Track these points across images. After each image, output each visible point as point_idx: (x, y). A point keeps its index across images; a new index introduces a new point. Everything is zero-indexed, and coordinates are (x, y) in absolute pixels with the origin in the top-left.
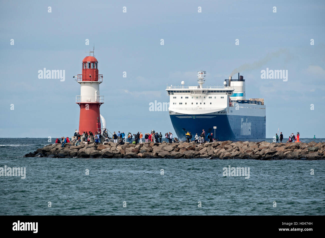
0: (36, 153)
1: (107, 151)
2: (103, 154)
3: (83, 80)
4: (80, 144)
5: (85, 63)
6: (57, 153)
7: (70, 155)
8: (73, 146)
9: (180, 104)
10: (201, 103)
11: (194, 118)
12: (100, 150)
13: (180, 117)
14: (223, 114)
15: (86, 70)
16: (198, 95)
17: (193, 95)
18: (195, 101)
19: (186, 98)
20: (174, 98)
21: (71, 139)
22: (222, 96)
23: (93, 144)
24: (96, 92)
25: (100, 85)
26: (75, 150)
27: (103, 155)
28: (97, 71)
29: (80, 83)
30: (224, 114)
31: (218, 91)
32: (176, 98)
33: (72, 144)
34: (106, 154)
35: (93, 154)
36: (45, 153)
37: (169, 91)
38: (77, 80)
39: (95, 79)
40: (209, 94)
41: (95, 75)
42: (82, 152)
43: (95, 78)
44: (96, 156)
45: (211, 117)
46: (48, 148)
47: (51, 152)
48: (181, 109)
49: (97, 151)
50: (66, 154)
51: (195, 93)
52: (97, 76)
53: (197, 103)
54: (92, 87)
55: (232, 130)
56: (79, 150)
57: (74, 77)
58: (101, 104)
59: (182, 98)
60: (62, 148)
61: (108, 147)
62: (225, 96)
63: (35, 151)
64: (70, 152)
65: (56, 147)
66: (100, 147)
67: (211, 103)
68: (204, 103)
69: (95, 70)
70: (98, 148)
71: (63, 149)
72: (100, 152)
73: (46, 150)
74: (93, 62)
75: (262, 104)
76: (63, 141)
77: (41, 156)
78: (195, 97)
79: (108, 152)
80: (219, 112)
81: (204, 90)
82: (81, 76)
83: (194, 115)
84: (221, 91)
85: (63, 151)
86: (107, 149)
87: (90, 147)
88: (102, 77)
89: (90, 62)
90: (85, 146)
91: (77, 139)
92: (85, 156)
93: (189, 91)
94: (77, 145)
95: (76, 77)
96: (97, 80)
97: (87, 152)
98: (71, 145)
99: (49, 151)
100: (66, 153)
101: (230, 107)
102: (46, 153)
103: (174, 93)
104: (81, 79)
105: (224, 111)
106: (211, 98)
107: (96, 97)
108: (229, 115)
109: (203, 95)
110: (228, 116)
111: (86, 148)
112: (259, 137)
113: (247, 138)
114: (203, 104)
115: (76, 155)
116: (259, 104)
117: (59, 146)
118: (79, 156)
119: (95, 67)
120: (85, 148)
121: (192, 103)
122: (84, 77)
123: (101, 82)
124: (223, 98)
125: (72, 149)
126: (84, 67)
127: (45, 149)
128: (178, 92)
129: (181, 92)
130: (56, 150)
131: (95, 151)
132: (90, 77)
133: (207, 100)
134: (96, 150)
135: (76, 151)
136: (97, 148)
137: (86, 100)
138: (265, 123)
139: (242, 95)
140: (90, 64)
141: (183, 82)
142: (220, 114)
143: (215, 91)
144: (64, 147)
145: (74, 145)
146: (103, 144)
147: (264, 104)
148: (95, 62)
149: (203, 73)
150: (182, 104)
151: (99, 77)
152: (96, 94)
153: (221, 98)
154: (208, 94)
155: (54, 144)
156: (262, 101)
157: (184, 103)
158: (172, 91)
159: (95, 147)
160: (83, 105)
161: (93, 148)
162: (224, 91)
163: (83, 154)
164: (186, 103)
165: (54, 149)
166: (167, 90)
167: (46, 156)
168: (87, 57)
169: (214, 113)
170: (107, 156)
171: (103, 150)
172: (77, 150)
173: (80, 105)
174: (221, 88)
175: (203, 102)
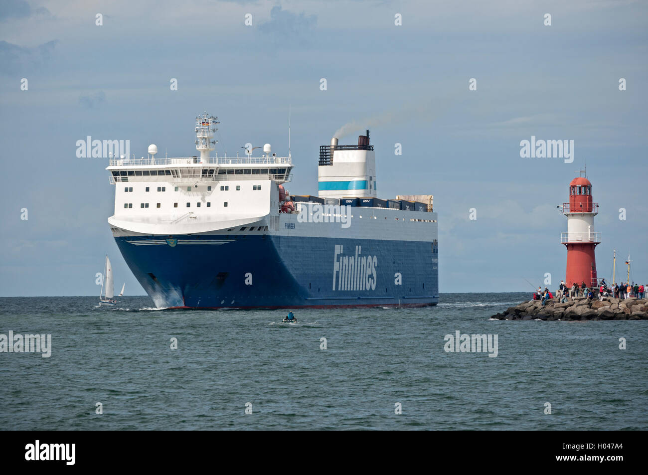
0: (506, 314)
1: (605, 310)
2: (600, 314)
3: (571, 211)
4: (567, 301)
5: (574, 187)
6: (536, 314)
7: (553, 316)
8: (558, 304)
9: (142, 206)
10: (199, 205)
11: (172, 243)
12: (596, 309)
13: (137, 243)
14: (255, 233)
15: (575, 196)
16: (190, 181)
17: (179, 181)
18: (182, 198)
19: (159, 189)
20: (126, 190)
21: (554, 294)
22: (257, 183)
23: (586, 301)
24: (589, 227)
25: (595, 217)
26: (561, 308)
27: (600, 316)
28: (590, 198)
29: (567, 215)
30: (261, 233)
31: (247, 171)
32: (131, 190)
33: (557, 300)
34: (605, 314)
35: (587, 315)
36: (518, 314)
37: (116, 173)
38: (562, 211)
39: (588, 210)
40: (222, 180)
41: (588, 204)
42: (571, 312)
43: (588, 207)
44: (590, 317)
45: (221, 242)
46: (523, 307)
47: (528, 312)
48: (146, 220)
49: (592, 310)
50: (548, 315)
51: (183, 177)
52: (591, 205)
53: (188, 205)
54: (584, 222)
55: (294, 276)
56: (566, 309)
57: (558, 207)
58: (597, 244)
59: (148, 189)
60: (543, 306)
61: (607, 304)
62: (266, 183)
63: (505, 310)
64: (553, 312)
65: (535, 305)
66: (595, 304)
67: (226, 204)
68: (209, 205)
69: (588, 197)
70: (593, 306)
71: (544, 308)
72: (596, 311)
73: (521, 309)
74: (585, 186)
75: (426, 210)
76: (545, 297)
77: (514, 319)
78: (182, 187)
79: (607, 312)
80: (243, 228)
81: (208, 169)
82: (569, 205)
83: (170, 236)
84: (256, 171)
85: (544, 310)
86: (606, 307)
87: (582, 305)
88: (598, 206)
89: (580, 186)
90: (574, 303)
91: (564, 294)
92: (575, 317)
93: (168, 172)
94: (563, 302)
95: (561, 206)
96: (590, 210)
97: (578, 312)
98: (555, 302)
99: (524, 311)
100: (548, 313)
101: (284, 215)
102: (520, 313)
103: (130, 178)
104: (569, 210)
105: (259, 225)
106: (227, 188)
107: (589, 234)
108: (278, 238)
109: (205, 182)
110: (273, 240)
111: (577, 306)
112: (411, 293)
113: (359, 298)
114: (204, 205)
115: (563, 316)
116: (415, 210)
117: (539, 304)
118: (566, 317)
119: (588, 193)
120: (575, 305)
121: (176, 205)
122: (573, 207)
123: (596, 214)
124: (259, 188)
125: (556, 308)
126: (573, 193)
127: (518, 309)
128: (139, 173)
129: (146, 173)
130: (535, 309)
131: (588, 310)
132: (581, 206)
133: (217, 196)
134: (590, 308)
135: (562, 310)
136: (591, 306)
137: (576, 239)
138: (437, 257)
139: (364, 185)
140: (580, 188)
141: (152, 148)
142: (247, 233)
143: (239, 172)
144: (545, 305)
145: (559, 302)
146: (601, 300)
147: (432, 209)
148: (587, 186)
149: (210, 121)
150: (147, 206)
151: (593, 206)
152: (589, 230)
153: (255, 188)
154: (217, 179)
155: (532, 301)
156: (428, 203)
157: (153, 206)
158: (124, 173)
159: (589, 304)
160: (571, 246)
161: (586, 306)
162: (264, 171)
163: (573, 314)
164: (159, 205)
165: (532, 308)
166: (109, 170)
167: (520, 317)
168: (576, 179)
169: (230, 230)
170: (606, 318)
171: (600, 309)
172: (564, 309)
173: (567, 246)
174: (258, 162)
175: (204, 201)
